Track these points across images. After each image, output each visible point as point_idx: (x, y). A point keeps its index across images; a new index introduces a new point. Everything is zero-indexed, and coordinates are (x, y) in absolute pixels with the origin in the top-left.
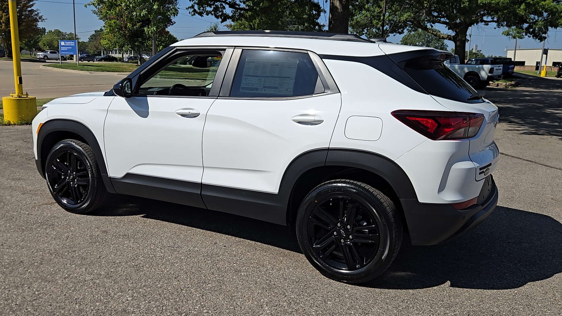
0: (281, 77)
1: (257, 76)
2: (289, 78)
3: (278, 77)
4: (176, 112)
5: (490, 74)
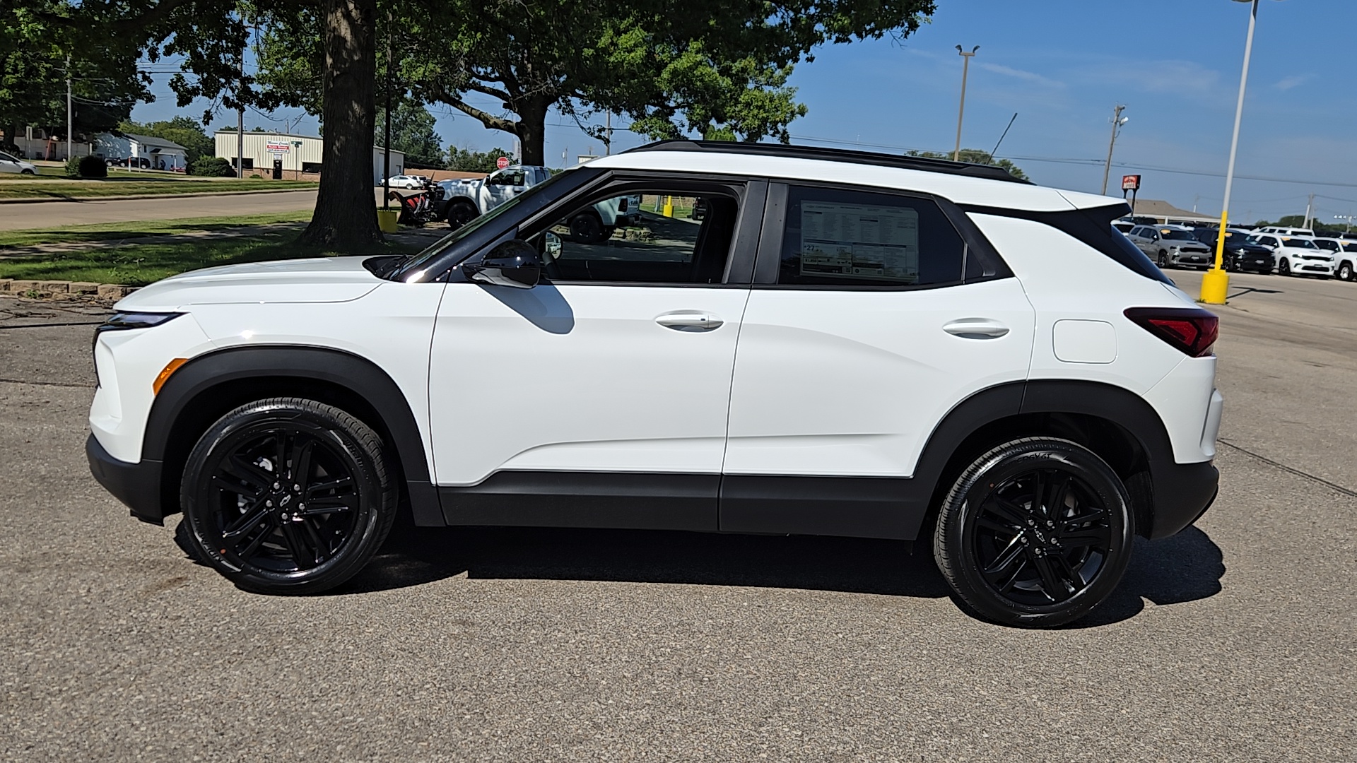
0: (886, 245)
1: (835, 243)
2: (905, 247)
3: (882, 245)
4: (659, 319)
5: (621, 213)
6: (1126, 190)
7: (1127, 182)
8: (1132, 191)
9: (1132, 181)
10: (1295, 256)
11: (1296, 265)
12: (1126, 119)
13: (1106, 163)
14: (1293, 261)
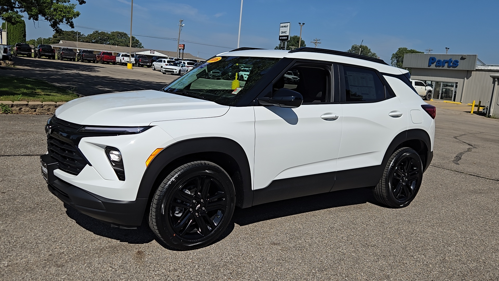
0: (368, 87)
1: (356, 86)
2: (372, 87)
4: (322, 117)
5: (5, 54)
6: (180, 49)
7: (180, 46)
8: (182, 50)
9: (182, 46)
10: (245, 74)
11: (245, 77)
12: (184, 25)
13: (178, 40)
14: (244, 76)
